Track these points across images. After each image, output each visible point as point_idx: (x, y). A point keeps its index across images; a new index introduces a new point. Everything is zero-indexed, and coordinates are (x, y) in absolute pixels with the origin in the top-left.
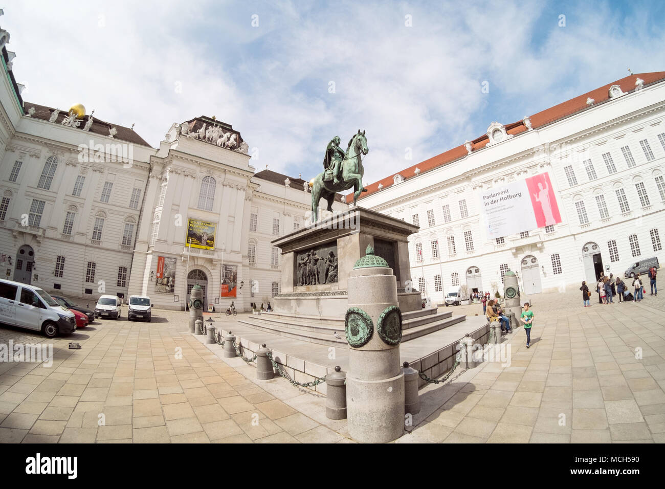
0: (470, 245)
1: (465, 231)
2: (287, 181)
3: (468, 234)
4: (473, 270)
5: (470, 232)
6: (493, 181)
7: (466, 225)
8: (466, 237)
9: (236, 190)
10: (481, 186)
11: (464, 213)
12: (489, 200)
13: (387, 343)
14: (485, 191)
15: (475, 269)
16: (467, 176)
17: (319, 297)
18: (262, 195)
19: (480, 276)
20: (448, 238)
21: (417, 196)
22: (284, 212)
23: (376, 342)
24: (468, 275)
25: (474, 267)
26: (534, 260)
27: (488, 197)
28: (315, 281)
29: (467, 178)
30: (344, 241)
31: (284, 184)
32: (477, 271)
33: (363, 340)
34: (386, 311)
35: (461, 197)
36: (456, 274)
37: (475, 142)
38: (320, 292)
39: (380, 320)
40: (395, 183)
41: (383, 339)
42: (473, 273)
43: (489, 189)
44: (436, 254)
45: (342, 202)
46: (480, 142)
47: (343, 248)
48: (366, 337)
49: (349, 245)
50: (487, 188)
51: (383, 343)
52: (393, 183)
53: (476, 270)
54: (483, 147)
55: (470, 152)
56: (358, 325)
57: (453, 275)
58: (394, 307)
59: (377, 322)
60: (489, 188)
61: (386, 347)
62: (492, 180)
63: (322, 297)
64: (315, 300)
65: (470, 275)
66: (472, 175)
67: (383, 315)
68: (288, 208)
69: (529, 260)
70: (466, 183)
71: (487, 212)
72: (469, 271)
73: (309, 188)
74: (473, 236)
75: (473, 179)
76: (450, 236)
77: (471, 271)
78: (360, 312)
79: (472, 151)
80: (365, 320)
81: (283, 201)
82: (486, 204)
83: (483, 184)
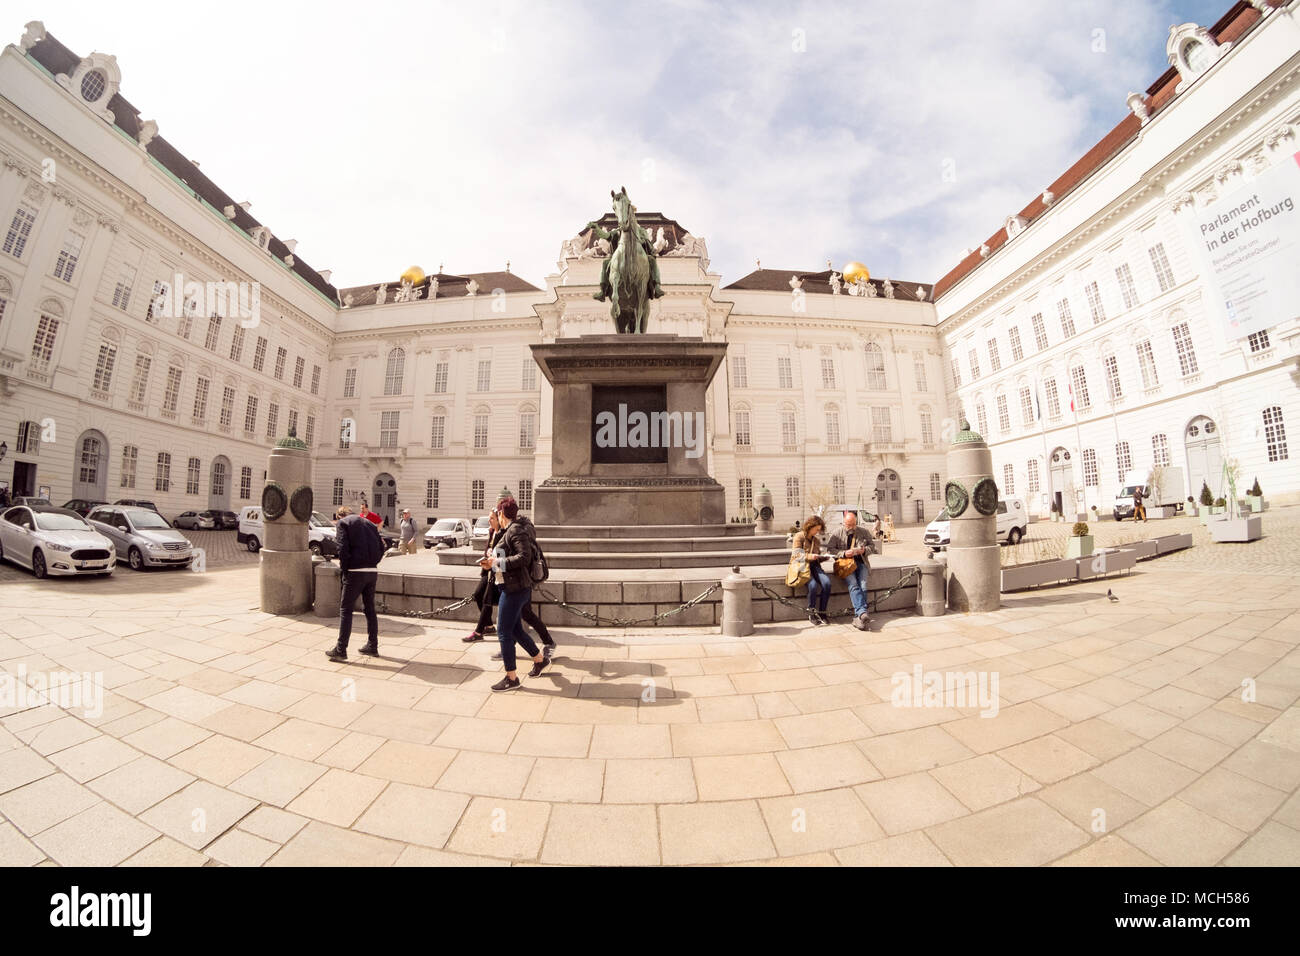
0: (1188, 363)
1: (1174, 326)
2: (794, 282)
3: (1180, 331)
4: (1200, 425)
5: (1185, 326)
6: (1216, 181)
7: (1174, 308)
8: (1178, 340)
9: (685, 322)
10: (1191, 201)
11: (1165, 279)
12: (1216, 235)
14: (1202, 211)
15: (1206, 422)
16: (1153, 183)
18: (747, 319)
19: (1217, 441)
20: (1139, 348)
22: (796, 343)
24: (1190, 438)
25: (1201, 417)
27: (1212, 227)
29: (1154, 186)
31: (790, 289)
32: (1210, 427)
35: (1151, 238)
36: (1163, 437)
37: (1153, 91)
40: (1011, 236)
42: (1202, 434)
43: (1212, 204)
44: (1117, 389)
45: (919, 300)
46: (1162, 88)
50: (1204, 201)
52: (1007, 238)
53: (1207, 426)
54: (1172, 97)
55: (1145, 120)
57: (1155, 439)
60: (1211, 200)
62: (1212, 177)
65: (1195, 439)
66: (1161, 176)
68: (803, 332)
70: (1155, 201)
71: (1217, 267)
72: (1192, 430)
73: (842, 285)
74: (1193, 335)
75: (1169, 187)
76: (1141, 341)
77: (1196, 428)
79: (1149, 116)
81: (790, 321)
82: (1212, 245)
83: (1194, 194)
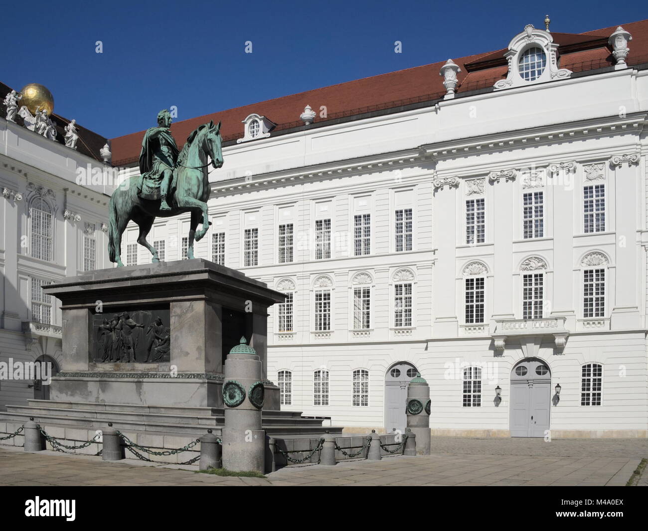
0: (404, 318)
1: (398, 283)
3: (403, 290)
4: (403, 369)
5: (409, 287)
7: (404, 268)
8: (399, 296)
10: (456, 185)
11: (404, 241)
13: (254, 405)
15: (408, 367)
16: (428, 155)
17: (141, 380)
20: (357, 293)
21: (298, 181)
23: (247, 403)
24: (390, 378)
25: (404, 363)
26: (544, 368)
28: (129, 357)
30: (181, 307)
32: (413, 372)
33: (238, 402)
34: (255, 384)
35: (403, 201)
36: (365, 373)
38: (140, 372)
39: (251, 389)
40: (248, 136)
41: (252, 402)
44: (323, 324)
46: (483, 70)
47: (180, 316)
48: (241, 400)
49: (189, 315)
50: (468, 190)
51: (251, 405)
52: (242, 136)
53: (409, 371)
54: (488, 87)
55: (451, 94)
56: (235, 392)
57: (356, 373)
58: (260, 382)
59: (248, 390)
61: (254, 408)
62: (486, 174)
63: (145, 380)
64: (134, 384)
65: (395, 378)
66: (439, 153)
67: (253, 387)
69: (532, 367)
70: (417, 171)
72: (394, 372)
74: (415, 296)
75: (441, 165)
76: (362, 287)
77: (398, 371)
78: (237, 383)
80: (240, 388)
83: (462, 182)
